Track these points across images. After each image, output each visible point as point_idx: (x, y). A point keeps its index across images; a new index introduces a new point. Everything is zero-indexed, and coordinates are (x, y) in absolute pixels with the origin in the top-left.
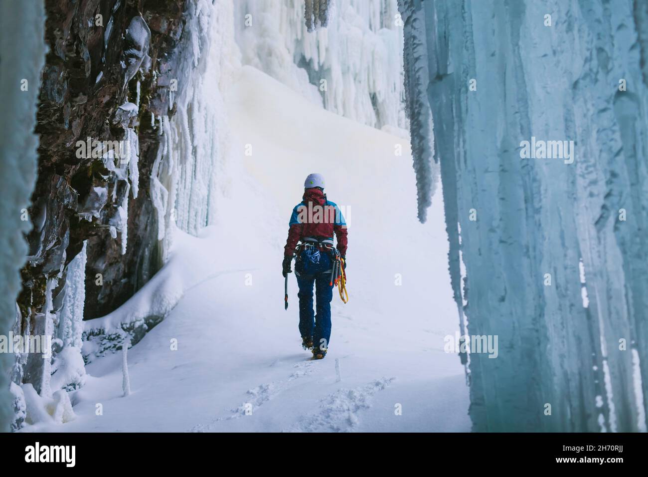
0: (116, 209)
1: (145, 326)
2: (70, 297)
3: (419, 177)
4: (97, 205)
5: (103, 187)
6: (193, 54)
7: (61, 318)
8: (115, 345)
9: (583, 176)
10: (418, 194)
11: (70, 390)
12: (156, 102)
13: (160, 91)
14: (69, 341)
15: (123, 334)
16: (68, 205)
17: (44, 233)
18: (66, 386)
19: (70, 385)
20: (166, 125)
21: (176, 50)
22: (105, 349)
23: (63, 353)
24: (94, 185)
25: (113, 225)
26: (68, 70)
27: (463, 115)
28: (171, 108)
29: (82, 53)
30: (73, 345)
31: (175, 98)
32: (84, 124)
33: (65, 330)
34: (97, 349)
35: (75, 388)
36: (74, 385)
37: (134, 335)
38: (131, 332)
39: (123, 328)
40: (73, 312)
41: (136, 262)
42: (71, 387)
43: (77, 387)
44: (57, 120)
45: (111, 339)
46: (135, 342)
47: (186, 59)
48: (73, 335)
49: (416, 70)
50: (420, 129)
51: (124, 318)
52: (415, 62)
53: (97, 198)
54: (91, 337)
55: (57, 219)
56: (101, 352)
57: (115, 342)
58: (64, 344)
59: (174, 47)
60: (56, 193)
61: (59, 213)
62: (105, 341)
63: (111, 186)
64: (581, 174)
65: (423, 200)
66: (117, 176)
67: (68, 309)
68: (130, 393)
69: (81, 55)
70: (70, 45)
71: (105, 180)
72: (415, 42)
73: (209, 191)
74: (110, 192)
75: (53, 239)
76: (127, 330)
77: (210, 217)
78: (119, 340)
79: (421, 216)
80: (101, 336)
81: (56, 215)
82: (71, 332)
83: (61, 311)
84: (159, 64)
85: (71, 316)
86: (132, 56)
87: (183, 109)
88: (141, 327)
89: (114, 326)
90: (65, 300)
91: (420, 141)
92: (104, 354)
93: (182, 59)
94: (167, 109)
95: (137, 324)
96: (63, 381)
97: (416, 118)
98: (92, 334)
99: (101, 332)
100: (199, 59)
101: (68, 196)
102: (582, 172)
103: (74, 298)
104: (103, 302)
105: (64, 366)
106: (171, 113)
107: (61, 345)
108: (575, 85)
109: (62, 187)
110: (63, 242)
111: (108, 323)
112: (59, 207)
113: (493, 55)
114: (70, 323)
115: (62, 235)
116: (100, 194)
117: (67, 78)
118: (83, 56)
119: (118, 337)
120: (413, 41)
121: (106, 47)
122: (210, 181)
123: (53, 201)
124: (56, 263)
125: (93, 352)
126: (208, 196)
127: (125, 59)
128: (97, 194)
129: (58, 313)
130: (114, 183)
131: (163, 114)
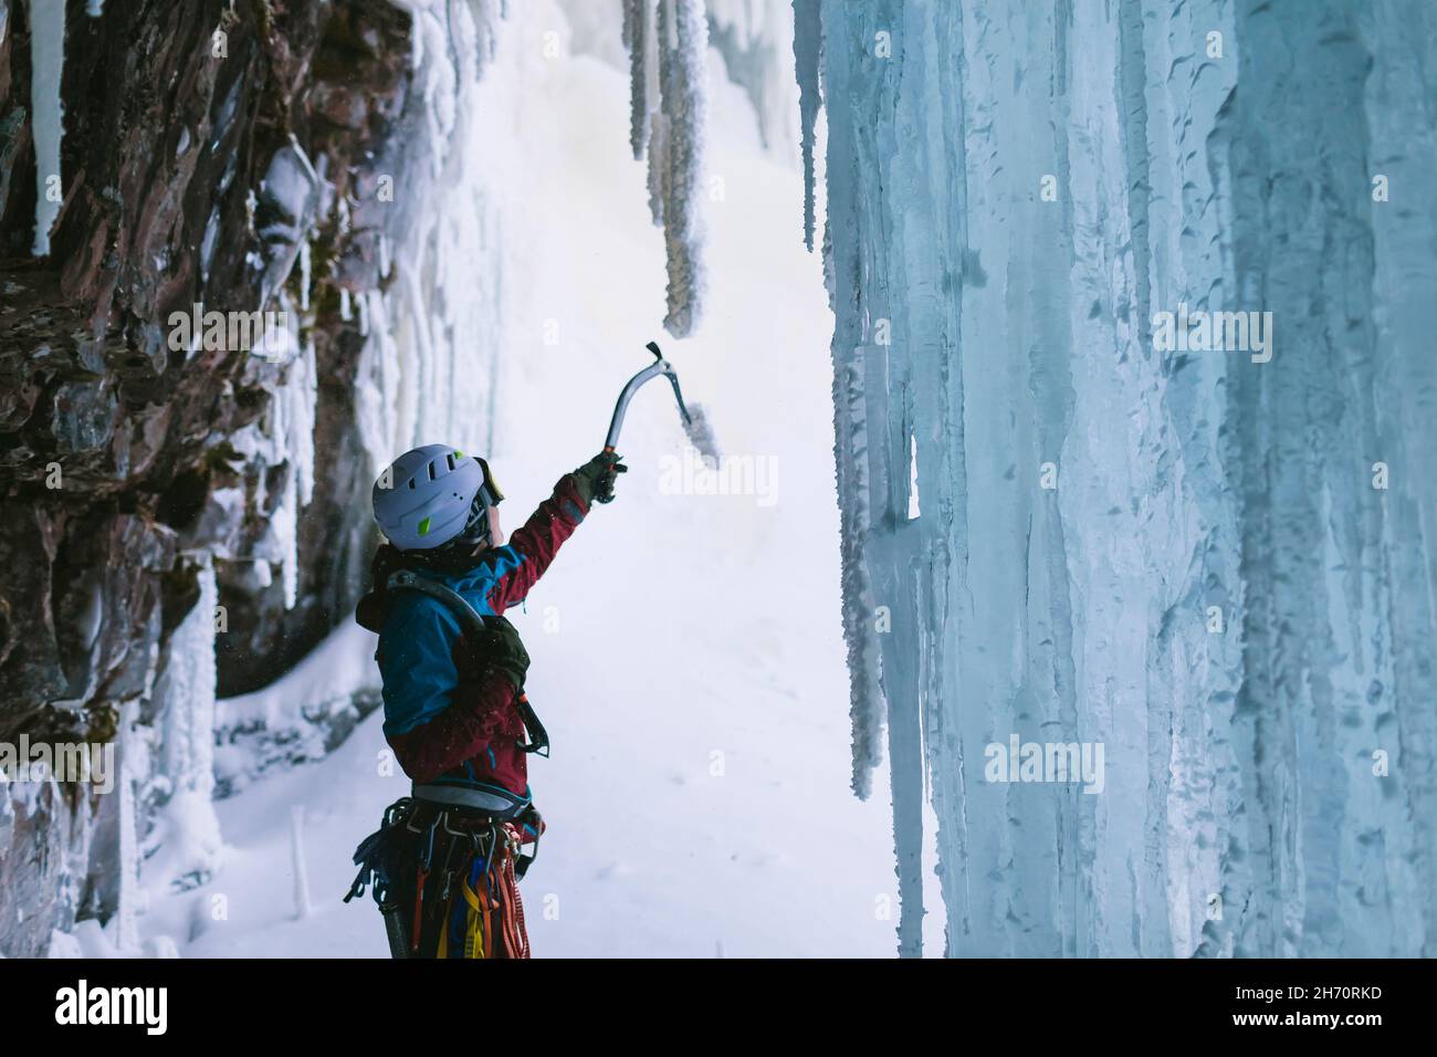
0: (266, 521)
1: (354, 712)
2: (181, 685)
3: (856, 699)
4: (221, 531)
5: (233, 486)
6: (429, 149)
7: (166, 733)
8: (289, 755)
9: (1186, 796)
10: (854, 734)
11: (189, 888)
12: (350, 265)
13: (358, 239)
14: (184, 780)
15: (307, 729)
16: (150, 566)
17: (98, 650)
18: (181, 879)
19: (190, 875)
20: (375, 311)
21: (392, 142)
22: (269, 762)
23: (172, 806)
24: (213, 486)
25: (263, 557)
26: (115, 371)
27: (940, 618)
28: (385, 272)
29: (143, 344)
30: (192, 786)
31: (394, 249)
32: (173, 418)
33: (174, 756)
34: (252, 761)
35: (199, 880)
36: (197, 874)
37: (329, 730)
38: (324, 724)
39: (305, 717)
40: (189, 718)
41: (331, 562)
42: (191, 881)
43: (204, 878)
44: (100, 466)
45: (280, 741)
46: (332, 745)
47: (414, 159)
48: (192, 767)
49: (855, 451)
50: (859, 592)
51: (307, 695)
52: (853, 434)
53: (221, 515)
54: (239, 737)
55: (127, 605)
56: (261, 769)
57: (289, 747)
58: (174, 788)
59: (388, 135)
60: (122, 555)
61: (131, 591)
62: (268, 746)
63: (251, 482)
64: (1182, 789)
65: (863, 752)
66: (264, 460)
67: (179, 710)
68: (311, 910)
69: (141, 349)
70: (113, 336)
71: (237, 474)
72: (853, 385)
73: (493, 381)
74: (249, 496)
75: (121, 648)
76: (317, 720)
77: (496, 439)
78: (298, 742)
79: (859, 785)
80: (260, 734)
81: (124, 597)
82: (187, 760)
83: (165, 717)
84: (353, 179)
85: (185, 727)
86: (277, 239)
87: (412, 272)
88: (344, 714)
89: (286, 711)
90: (172, 695)
91: (859, 619)
92: (266, 773)
93: (407, 162)
94: (375, 276)
95: (336, 709)
96: (174, 869)
97: (853, 560)
98: (240, 729)
99: (258, 726)
100: (444, 160)
101: (151, 549)
102: (1185, 784)
103: (191, 687)
104: (262, 651)
105: (174, 837)
106: (384, 284)
107: (168, 790)
108: (1167, 617)
109: (135, 538)
110: (148, 630)
111: (275, 704)
112: (131, 578)
113: (1009, 476)
114: (184, 741)
115: (145, 617)
116: (226, 506)
117: (115, 387)
118: (145, 349)
119: (296, 736)
120: (849, 383)
121: (206, 276)
122: (494, 358)
123: (115, 573)
124: (134, 675)
125: (245, 770)
126: (492, 392)
127: (260, 247)
128: (219, 508)
129: (157, 722)
130: (257, 476)
131: (369, 287)
